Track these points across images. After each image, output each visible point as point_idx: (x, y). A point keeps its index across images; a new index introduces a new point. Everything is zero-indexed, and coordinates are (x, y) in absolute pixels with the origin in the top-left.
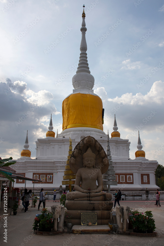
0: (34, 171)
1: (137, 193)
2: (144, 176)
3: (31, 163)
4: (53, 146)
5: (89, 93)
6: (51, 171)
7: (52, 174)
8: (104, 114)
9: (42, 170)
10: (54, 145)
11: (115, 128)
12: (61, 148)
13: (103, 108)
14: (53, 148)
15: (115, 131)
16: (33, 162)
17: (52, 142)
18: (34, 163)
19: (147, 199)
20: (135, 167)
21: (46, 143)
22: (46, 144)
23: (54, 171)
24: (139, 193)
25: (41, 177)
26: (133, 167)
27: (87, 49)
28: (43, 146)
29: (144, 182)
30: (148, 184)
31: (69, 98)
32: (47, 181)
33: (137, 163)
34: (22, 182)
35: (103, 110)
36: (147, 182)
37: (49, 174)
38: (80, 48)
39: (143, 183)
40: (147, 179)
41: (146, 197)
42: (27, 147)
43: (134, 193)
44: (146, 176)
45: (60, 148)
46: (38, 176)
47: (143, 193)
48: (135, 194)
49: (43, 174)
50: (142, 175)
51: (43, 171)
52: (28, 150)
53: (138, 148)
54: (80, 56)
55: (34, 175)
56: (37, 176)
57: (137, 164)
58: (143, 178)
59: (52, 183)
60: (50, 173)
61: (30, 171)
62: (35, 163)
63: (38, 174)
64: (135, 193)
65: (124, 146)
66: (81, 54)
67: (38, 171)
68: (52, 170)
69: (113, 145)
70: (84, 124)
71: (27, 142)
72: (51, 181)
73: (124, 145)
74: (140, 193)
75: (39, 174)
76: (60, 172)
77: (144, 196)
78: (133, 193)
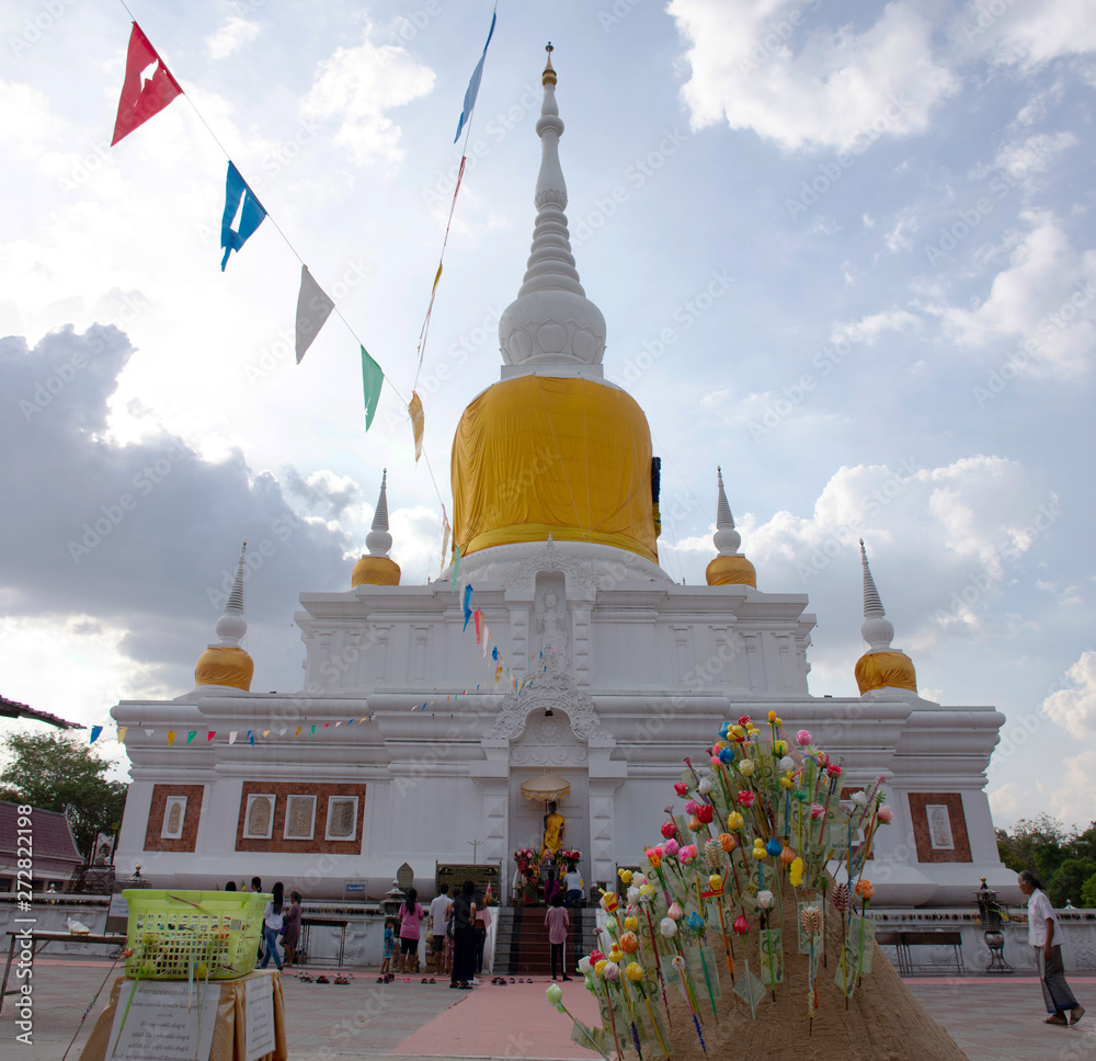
0: (249, 767)
1: (916, 922)
2: (930, 809)
3: (235, 717)
4: (381, 633)
5: (579, 377)
6: (354, 770)
7: (360, 791)
8: (659, 479)
9: (301, 761)
10: (388, 625)
11: (728, 539)
12: (425, 640)
13: (655, 455)
14: (383, 640)
15: (726, 552)
16: (245, 713)
17: (380, 610)
18: (252, 717)
19: (997, 963)
20: (874, 743)
21: (345, 617)
22: (346, 624)
23: (373, 770)
24: (927, 917)
25: (293, 807)
26: (861, 743)
27: (566, 201)
28: (330, 631)
29: (935, 847)
30: (958, 861)
31: (482, 404)
32: (328, 838)
33: (883, 722)
34: (182, 839)
35: (656, 464)
36: (952, 847)
37: (342, 789)
38: (536, 198)
39: (926, 854)
40: (954, 831)
41: (987, 953)
42: (232, 631)
43: (896, 918)
44: (944, 810)
45: (422, 640)
46: (272, 799)
47: (955, 917)
48: (900, 926)
49: (303, 788)
50: (919, 804)
51: (306, 768)
52: (238, 649)
53: (869, 636)
54: (533, 228)
55: (251, 798)
56: (268, 803)
57: (885, 726)
58: (927, 824)
59: (354, 848)
60: (349, 785)
61: (227, 772)
62: (258, 717)
63: (273, 788)
64: (904, 918)
65: (783, 633)
66: (538, 221)
67: (272, 767)
68: (360, 763)
69: (724, 626)
70: (557, 526)
71: (236, 603)
72: (352, 837)
73: (783, 625)
74: (934, 917)
75: (281, 790)
76: (406, 774)
77: (975, 944)
78: (885, 918)
